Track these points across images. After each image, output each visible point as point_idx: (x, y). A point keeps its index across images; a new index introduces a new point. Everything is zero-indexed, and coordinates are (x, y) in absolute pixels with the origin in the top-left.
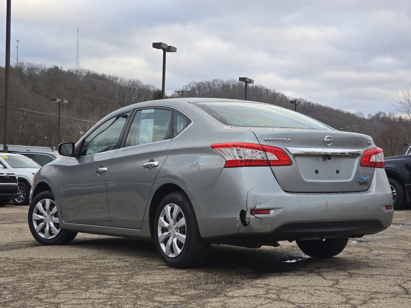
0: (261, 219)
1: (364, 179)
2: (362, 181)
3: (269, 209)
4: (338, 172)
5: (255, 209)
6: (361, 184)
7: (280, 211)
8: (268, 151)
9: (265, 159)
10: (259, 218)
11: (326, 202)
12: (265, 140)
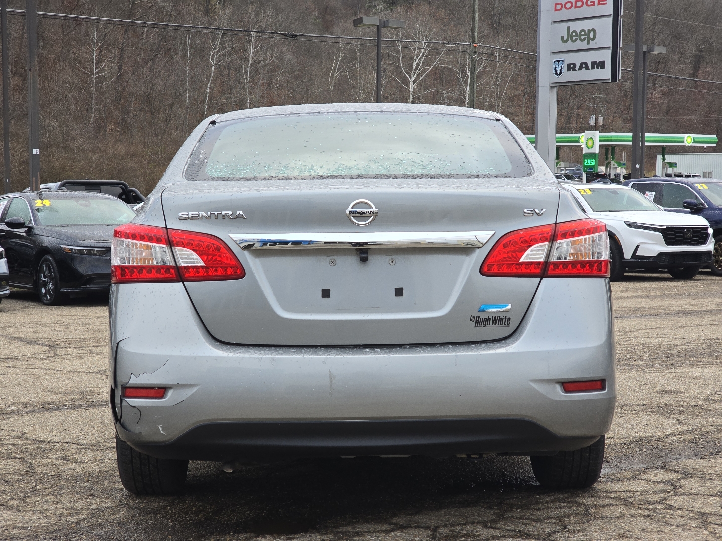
0: (140, 411)
1: (490, 310)
2: (483, 316)
3: (165, 386)
4: (399, 292)
5: (128, 385)
6: (478, 321)
7: (190, 392)
8: (178, 245)
9: (170, 263)
10: (134, 407)
11: (330, 372)
12: (181, 219)
